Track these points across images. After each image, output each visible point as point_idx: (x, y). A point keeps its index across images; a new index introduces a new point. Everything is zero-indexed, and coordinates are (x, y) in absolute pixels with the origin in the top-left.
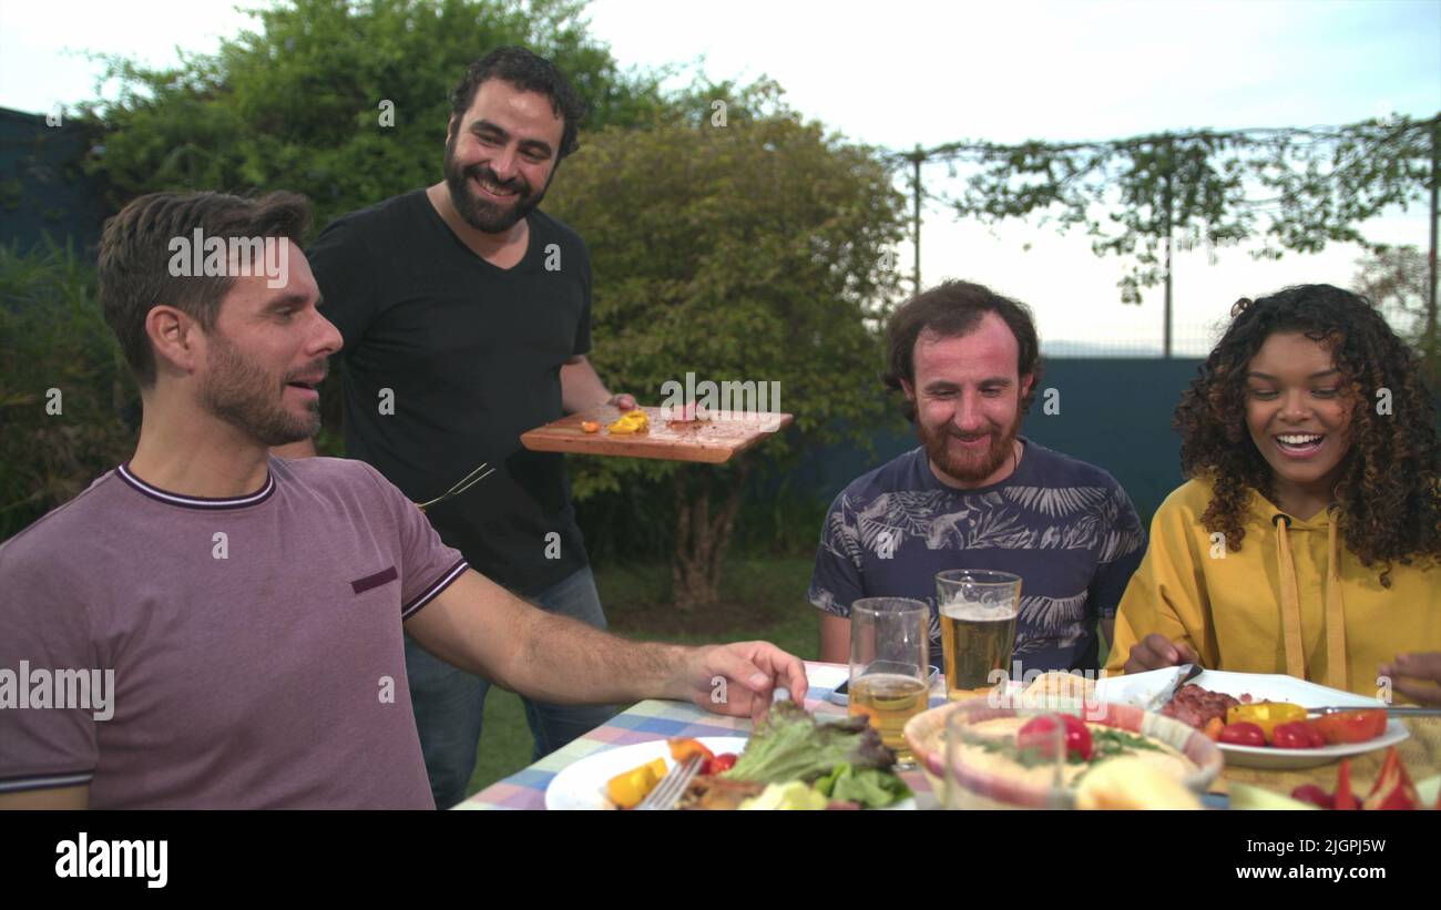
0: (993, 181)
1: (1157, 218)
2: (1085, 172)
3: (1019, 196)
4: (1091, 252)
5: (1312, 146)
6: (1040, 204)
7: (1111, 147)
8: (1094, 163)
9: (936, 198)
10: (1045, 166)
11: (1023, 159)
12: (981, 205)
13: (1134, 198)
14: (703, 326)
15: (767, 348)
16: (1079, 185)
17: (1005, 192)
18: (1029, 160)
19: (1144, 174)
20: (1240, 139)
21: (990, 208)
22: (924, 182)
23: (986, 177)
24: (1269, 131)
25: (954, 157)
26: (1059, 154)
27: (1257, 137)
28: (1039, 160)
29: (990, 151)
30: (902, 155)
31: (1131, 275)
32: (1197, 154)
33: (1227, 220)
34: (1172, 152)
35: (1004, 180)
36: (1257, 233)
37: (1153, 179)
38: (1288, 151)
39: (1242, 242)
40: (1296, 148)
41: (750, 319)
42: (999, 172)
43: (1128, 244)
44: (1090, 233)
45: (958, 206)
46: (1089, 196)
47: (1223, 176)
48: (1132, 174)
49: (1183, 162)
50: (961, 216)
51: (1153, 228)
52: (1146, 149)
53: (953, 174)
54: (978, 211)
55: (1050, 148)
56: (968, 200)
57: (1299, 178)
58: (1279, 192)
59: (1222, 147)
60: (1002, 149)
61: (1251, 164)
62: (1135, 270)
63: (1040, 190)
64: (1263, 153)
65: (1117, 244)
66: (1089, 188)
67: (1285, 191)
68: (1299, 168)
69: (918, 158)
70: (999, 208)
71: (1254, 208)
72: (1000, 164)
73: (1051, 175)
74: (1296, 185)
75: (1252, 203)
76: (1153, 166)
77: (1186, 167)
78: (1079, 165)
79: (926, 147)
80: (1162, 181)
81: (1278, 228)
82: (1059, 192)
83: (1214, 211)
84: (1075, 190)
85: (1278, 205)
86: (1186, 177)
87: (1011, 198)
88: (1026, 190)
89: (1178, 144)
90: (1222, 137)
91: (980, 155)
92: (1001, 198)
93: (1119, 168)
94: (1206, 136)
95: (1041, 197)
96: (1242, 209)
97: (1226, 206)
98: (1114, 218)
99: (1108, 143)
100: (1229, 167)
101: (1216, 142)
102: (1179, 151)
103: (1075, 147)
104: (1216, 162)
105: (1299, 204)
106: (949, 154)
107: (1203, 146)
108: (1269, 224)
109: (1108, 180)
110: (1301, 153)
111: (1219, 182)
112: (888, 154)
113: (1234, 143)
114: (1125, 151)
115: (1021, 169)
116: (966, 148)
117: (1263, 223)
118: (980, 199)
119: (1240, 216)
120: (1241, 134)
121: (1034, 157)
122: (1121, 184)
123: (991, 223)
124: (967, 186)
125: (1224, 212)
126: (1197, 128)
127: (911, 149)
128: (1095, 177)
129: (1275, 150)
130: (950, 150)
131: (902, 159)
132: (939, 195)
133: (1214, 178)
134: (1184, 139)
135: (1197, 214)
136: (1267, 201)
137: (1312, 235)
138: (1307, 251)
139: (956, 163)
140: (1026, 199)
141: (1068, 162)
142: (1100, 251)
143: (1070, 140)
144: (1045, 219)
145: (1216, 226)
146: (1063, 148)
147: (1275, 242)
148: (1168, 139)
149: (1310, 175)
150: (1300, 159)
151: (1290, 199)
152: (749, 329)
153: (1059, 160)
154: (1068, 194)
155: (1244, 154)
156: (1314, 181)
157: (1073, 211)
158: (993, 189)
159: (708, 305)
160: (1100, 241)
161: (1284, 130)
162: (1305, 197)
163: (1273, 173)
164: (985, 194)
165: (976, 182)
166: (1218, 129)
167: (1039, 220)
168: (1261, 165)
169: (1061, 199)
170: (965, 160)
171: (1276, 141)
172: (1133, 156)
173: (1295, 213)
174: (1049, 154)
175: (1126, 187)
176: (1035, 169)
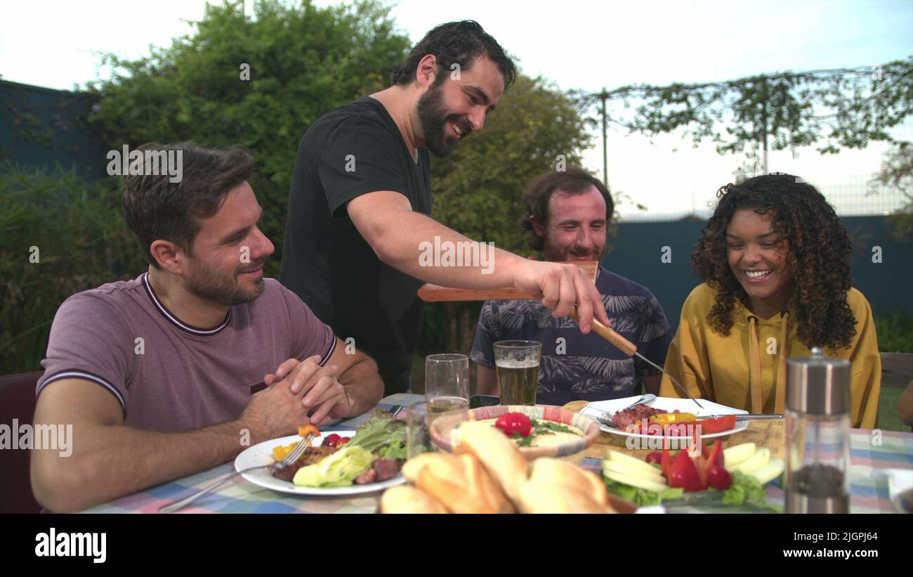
0: (652, 109)
1: (757, 129)
2: (710, 102)
3: (669, 119)
4: (716, 153)
5: (857, 80)
6: (682, 123)
7: (726, 85)
8: (716, 96)
9: (615, 121)
10: (684, 99)
11: (671, 96)
12: (644, 125)
13: (742, 117)
14: (455, 205)
15: (497, 218)
16: (707, 110)
17: (660, 116)
18: (674, 96)
19: (748, 102)
20: (809, 77)
21: (651, 126)
22: (608, 111)
23: (647, 107)
24: (829, 71)
25: (628, 95)
26: (693, 92)
27: (821, 75)
28: (680, 96)
29: (649, 90)
30: (594, 95)
31: (742, 166)
32: (783, 88)
33: (802, 129)
34: (765, 87)
35: (659, 109)
36: (822, 137)
37: (753, 105)
38: (842, 84)
39: (813, 144)
40: (847, 81)
41: (486, 201)
42: (656, 104)
43: (740, 146)
44: (714, 140)
45: (631, 126)
46: (712, 117)
47: (799, 100)
48: (740, 102)
49: (774, 93)
50: (631, 132)
51: (755, 136)
52: (749, 85)
53: (627, 106)
54: (642, 129)
55: (688, 88)
56: (637, 122)
57: (849, 101)
58: (836, 110)
59: (799, 83)
60: (657, 89)
61: (817, 92)
62: (744, 163)
63: (682, 114)
64: (825, 86)
65: (732, 147)
66: (714, 112)
67: (840, 109)
68: (849, 94)
69: (604, 96)
70: (656, 126)
71: (820, 121)
72: (656, 98)
73: (689, 105)
74: (847, 105)
75: (818, 118)
76: (755, 96)
77: (776, 96)
78: (707, 98)
79: (609, 90)
80: (760, 106)
81: (836, 134)
82: (694, 115)
83: (795, 124)
84: (705, 113)
85: (835, 119)
86: (776, 103)
87: (663, 120)
88: (673, 115)
89: (770, 81)
90: (799, 76)
91: (643, 93)
92: (657, 120)
93: (732, 98)
94: (788, 76)
95: (682, 119)
96: (812, 122)
97: (802, 120)
98: (730, 131)
99: (724, 83)
100: (804, 94)
101: (795, 80)
102: (770, 85)
103: (704, 86)
104: (795, 93)
105: (850, 118)
106: (624, 93)
107: (786, 82)
108: (831, 131)
109: (725, 106)
110: (850, 85)
111: (797, 105)
112: (585, 94)
113: (807, 80)
114: (735, 88)
115: (670, 101)
116: (634, 89)
117: (826, 130)
118: (644, 121)
119: (810, 126)
120: (810, 74)
121: (677, 94)
122: (733, 108)
123: (651, 136)
124: (636, 113)
125: (801, 125)
126: (781, 71)
127: (599, 91)
128: (717, 105)
129: (834, 83)
130: (624, 91)
131: (594, 98)
132: (618, 120)
133: (793, 102)
134: (774, 79)
135: (783, 126)
136: (829, 116)
137: (859, 137)
138: (855, 149)
139: (629, 99)
140: (673, 120)
141: (699, 96)
142: (723, 152)
143: (700, 82)
144: (686, 133)
145: (796, 133)
146: (695, 87)
147: (835, 142)
148: (763, 79)
149: (856, 99)
150: (849, 89)
151: (843, 115)
152: (484, 207)
153: (693, 95)
154: (700, 116)
155: (813, 87)
156: (859, 102)
157: (703, 127)
158: (652, 115)
159: (459, 192)
160: (722, 145)
161: (838, 70)
162: (853, 113)
163: (831, 98)
164: (648, 118)
165: (642, 111)
166: (796, 71)
167: (682, 133)
168: (823, 94)
169: (696, 120)
170: (635, 97)
171: (834, 77)
172: (741, 91)
173: (847, 123)
174: (687, 91)
175: (736, 110)
176: (678, 101)
